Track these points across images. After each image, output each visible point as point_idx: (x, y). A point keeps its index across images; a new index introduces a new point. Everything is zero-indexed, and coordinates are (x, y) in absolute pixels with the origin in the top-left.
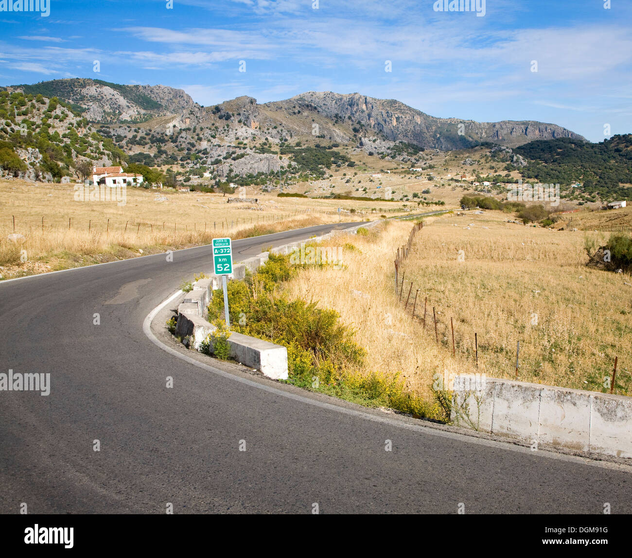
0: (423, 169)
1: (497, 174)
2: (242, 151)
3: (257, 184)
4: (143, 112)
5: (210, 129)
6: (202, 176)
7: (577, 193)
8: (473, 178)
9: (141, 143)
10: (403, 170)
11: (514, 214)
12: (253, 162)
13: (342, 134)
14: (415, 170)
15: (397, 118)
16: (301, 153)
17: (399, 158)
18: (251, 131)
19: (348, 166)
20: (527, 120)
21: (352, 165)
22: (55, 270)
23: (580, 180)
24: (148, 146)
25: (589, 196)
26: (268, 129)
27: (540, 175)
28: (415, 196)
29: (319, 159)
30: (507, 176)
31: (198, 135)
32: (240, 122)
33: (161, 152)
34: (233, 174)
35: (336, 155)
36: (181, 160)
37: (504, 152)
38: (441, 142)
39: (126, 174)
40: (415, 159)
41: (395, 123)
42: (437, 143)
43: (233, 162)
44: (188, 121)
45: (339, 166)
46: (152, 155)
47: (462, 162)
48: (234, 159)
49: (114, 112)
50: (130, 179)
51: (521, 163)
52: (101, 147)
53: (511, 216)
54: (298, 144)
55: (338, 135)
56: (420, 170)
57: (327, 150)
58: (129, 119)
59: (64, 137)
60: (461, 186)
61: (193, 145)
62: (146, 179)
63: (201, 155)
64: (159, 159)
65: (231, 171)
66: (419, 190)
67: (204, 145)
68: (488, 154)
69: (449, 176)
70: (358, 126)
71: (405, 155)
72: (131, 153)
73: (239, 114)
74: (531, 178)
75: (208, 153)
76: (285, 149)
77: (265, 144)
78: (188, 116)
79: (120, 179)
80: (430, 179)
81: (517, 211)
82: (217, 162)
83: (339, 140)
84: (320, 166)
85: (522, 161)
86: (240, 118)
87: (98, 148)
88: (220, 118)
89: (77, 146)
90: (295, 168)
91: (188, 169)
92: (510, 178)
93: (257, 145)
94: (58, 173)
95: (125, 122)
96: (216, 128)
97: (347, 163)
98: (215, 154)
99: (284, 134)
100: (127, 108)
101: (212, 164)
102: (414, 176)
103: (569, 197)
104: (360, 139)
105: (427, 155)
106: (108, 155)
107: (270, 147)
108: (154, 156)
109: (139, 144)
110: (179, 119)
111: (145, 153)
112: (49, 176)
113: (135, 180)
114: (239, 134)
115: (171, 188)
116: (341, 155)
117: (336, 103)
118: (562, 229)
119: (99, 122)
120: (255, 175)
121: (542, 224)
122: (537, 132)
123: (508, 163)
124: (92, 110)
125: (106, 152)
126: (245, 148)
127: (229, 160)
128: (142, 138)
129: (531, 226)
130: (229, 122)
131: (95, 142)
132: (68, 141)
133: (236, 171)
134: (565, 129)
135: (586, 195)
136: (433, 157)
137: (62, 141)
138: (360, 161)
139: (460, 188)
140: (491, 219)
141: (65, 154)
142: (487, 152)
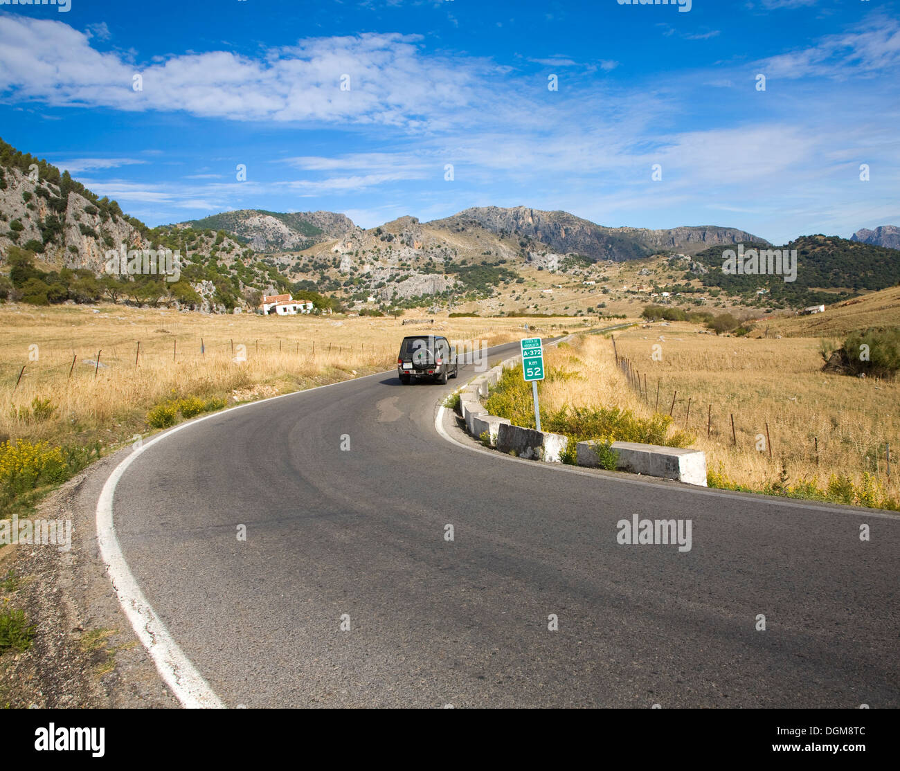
0: (597, 282)
1: (676, 283)
2: (406, 273)
3: (422, 306)
4: (304, 239)
5: (372, 252)
6: (366, 301)
7: (763, 300)
8: (650, 289)
9: (304, 270)
10: (575, 284)
11: (702, 324)
12: (417, 283)
13: (509, 250)
14: (588, 283)
15: (565, 230)
16: (467, 271)
17: (571, 272)
18: (414, 251)
19: (517, 282)
20: (705, 225)
21: (520, 281)
22: (284, 393)
23: (766, 286)
24: (311, 273)
25: (777, 303)
26: (432, 249)
27: (723, 282)
28: (590, 310)
29: (486, 277)
30: (687, 285)
31: (360, 259)
32: (402, 242)
33: (324, 278)
34: (397, 297)
35: (504, 272)
36: (345, 285)
37: (682, 259)
38: (613, 252)
39: (296, 301)
40: (588, 272)
41: (563, 235)
42: (609, 253)
43: (397, 284)
44: (350, 245)
45: (507, 283)
46: (315, 282)
47: (638, 272)
48: (398, 281)
49: (277, 241)
50: (300, 306)
51: (701, 271)
52: (267, 277)
53: (700, 327)
54: (463, 262)
55: (504, 251)
56: (593, 283)
57: (495, 267)
58: (291, 247)
59: (232, 269)
60: (639, 298)
61: (356, 270)
62: (316, 305)
63: (364, 279)
64: (322, 286)
65: (395, 294)
66: (594, 303)
67: (367, 268)
68: (665, 263)
69: (625, 288)
70: (525, 241)
71: (576, 268)
72: (295, 281)
73: (402, 235)
74: (713, 286)
75: (371, 277)
76: (450, 268)
77: (429, 264)
78: (350, 240)
79: (290, 307)
80: (605, 292)
81: (705, 321)
82: (381, 285)
83: (506, 256)
84: (487, 284)
85: (703, 269)
86: (402, 239)
87: (263, 278)
88: (382, 240)
89: (244, 276)
90: (461, 287)
91: (352, 295)
92: (690, 287)
93: (420, 266)
94: (230, 304)
95: (289, 250)
96: (379, 250)
97: (515, 280)
98: (379, 277)
99: (448, 252)
100: (289, 236)
101: (376, 287)
102: (587, 290)
103: (755, 304)
104: (528, 253)
105: (600, 267)
106: (274, 284)
107: (434, 267)
108: (318, 283)
109: (302, 271)
110: (341, 243)
111: (309, 280)
112: (222, 307)
113: (305, 307)
114: (402, 255)
115: (340, 314)
116: (509, 271)
117: (500, 217)
118: (760, 338)
119: (262, 252)
120: (420, 297)
121: (735, 334)
122: (716, 237)
123: (687, 271)
124: (255, 240)
125: (272, 281)
126: (408, 270)
127: (393, 283)
128: (305, 265)
129: (724, 336)
130: (391, 244)
131: (260, 272)
132: (235, 272)
133: (401, 294)
134: (745, 233)
135: (774, 302)
136: (606, 269)
137: (229, 273)
138: (530, 277)
139: (637, 300)
140: (681, 330)
141: (233, 286)
142: (664, 260)
